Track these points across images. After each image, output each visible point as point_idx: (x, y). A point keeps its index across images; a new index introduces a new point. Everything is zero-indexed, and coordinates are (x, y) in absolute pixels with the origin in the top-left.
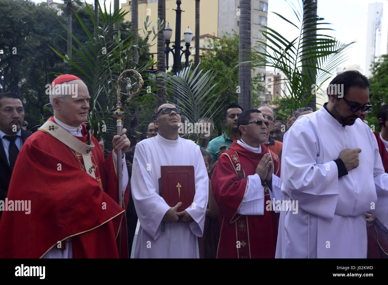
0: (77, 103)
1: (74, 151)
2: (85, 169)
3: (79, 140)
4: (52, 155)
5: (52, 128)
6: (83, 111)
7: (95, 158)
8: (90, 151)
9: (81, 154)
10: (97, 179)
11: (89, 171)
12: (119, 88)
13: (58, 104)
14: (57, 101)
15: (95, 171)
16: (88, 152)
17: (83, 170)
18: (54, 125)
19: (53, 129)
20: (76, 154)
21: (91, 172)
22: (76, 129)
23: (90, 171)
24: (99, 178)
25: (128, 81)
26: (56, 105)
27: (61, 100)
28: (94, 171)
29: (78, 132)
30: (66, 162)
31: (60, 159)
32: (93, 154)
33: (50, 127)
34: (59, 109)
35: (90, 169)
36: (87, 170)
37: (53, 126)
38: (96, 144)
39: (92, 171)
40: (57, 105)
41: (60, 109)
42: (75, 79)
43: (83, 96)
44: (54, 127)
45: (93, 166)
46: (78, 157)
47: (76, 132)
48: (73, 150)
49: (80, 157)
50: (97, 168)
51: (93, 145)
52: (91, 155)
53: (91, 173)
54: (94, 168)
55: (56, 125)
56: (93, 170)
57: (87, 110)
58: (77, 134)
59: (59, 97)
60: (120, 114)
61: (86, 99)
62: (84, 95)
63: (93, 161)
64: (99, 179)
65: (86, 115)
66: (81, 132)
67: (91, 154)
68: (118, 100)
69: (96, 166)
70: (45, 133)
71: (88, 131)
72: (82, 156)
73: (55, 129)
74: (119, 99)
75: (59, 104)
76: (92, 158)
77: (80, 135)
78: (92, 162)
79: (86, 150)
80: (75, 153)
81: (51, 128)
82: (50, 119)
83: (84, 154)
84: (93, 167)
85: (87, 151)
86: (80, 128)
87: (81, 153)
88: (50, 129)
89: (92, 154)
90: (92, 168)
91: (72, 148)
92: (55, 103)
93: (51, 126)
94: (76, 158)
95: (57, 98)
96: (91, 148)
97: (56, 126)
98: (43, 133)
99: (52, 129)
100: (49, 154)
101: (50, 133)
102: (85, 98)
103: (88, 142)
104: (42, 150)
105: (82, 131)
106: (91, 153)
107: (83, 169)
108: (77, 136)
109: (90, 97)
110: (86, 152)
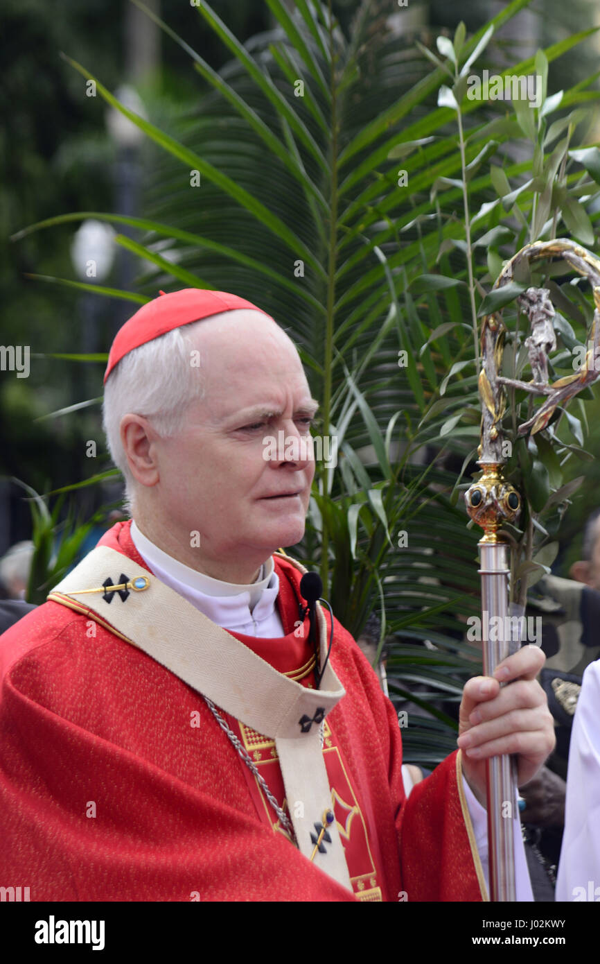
0: (240, 440)
1: (233, 723)
2: (290, 828)
3: (259, 658)
4: (108, 745)
5: (117, 590)
6: (276, 482)
7: (348, 757)
8: (319, 721)
9: (269, 739)
10: (361, 886)
11: (314, 841)
12: (489, 353)
13: (145, 455)
14: (140, 436)
15: (347, 836)
16: (306, 725)
17: (282, 831)
18: (128, 575)
19: (124, 596)
20: (240, 738)
21: (326, 845)
22: (244, 597)
23: (320, 840)
24: (373, 882)
25: (534, 309)
26: (134, 457)
27: (160, 428)
28: (342, 838)
29: (257, 612)
30: (184, 787)
31: (150, 767)
32: (339, 735)
33: (108, 583)
34: (151, 478)
35: (318, 828)
36: (304, 832)
37: (124, 579)
38: (357, 676)
39: (327, 838)
40: (141, 461)
41: (158, 481)
42: (230, 310)
43: (270, 399)
44: (129, 584)
45: (337, 806)
46: (251, 753)
47: (247, 610)
48: (225, 715)
49: (266, 753)
50: (356, 818)
51: (338, 689)
52: (329, 743)
53: (322, 850)
54: (343, 824)
55: (142, 572)
56: (335, 830)
57: (300, 474)
58: (250, 620)
59: (144, 413)
60: (494, 505)
61: (290, 414)
62: (277, 390)
63: (335, 781)
64: (367, 886)
65: (296, 508)
66: (272, 609)
67: (326, 734)
68: (487, 419)
69: (356, 810)
70: (82, 615)
71: (312, 606)
72: (275, 748)
73: (132, 596)
74: (491, 415)
75: (153, 449)
76: (329, 759)
77: (270, 629)
78: (332, 785)
79: (298, 719)
80: (238, 733)
81: (113, 593)
82: (109, 535)
83: (284, 736)
84: (341, 814)
85: (304, 720)
86: (270, 586)
87: (268, 735)
88: (108, 598)
89: (330, 738)
90: (329, 819)
91: (220, 704)
92: (130, 447)
93: (116, 580)
94: (240, 764)
95: (138, 420)
96: (320, 704)
97: (143, 579)
98: (71, 618)
99: (117, 597)
100: (96, 739)
101: (103, 615)
102: (285, 409)
103: (308, 667)
104: (57, 718)
105: (277, 603)
106: (323, 730)
107: (282, 826)
108: (250, 632)
109: (311, 404)
110: (299, 728)
